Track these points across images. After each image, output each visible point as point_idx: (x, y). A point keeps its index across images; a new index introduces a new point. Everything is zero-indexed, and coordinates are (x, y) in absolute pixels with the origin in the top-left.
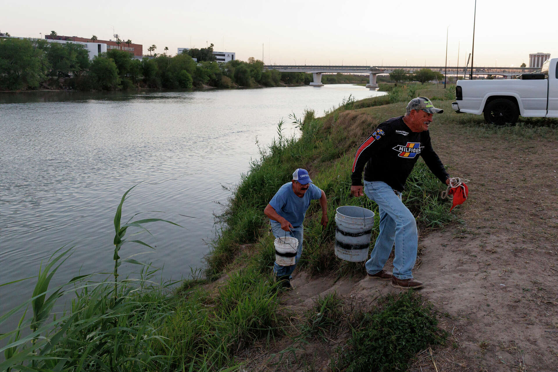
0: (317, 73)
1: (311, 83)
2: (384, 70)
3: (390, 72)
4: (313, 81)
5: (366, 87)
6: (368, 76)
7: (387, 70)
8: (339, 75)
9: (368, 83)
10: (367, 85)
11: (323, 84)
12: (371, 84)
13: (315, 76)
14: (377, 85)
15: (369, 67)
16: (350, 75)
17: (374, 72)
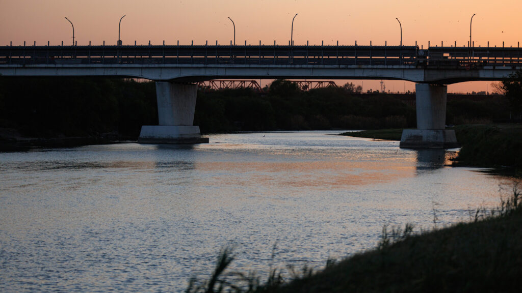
0: (172, 82)
1: (147, 130)
2: (481, 66)
3: (506, 75)
4: (155, 121)
5: (402, 146)
6: (409, 97)
7: (495, 65)
8: (282, 89)
9: (413, 124)
10: (407, 133)
11: (203, 132)
12: (423, 130)
13: (164, 97)
14: (451, 134)
15: (413, 50)
16: (333, 89)
17: (437, 76)
